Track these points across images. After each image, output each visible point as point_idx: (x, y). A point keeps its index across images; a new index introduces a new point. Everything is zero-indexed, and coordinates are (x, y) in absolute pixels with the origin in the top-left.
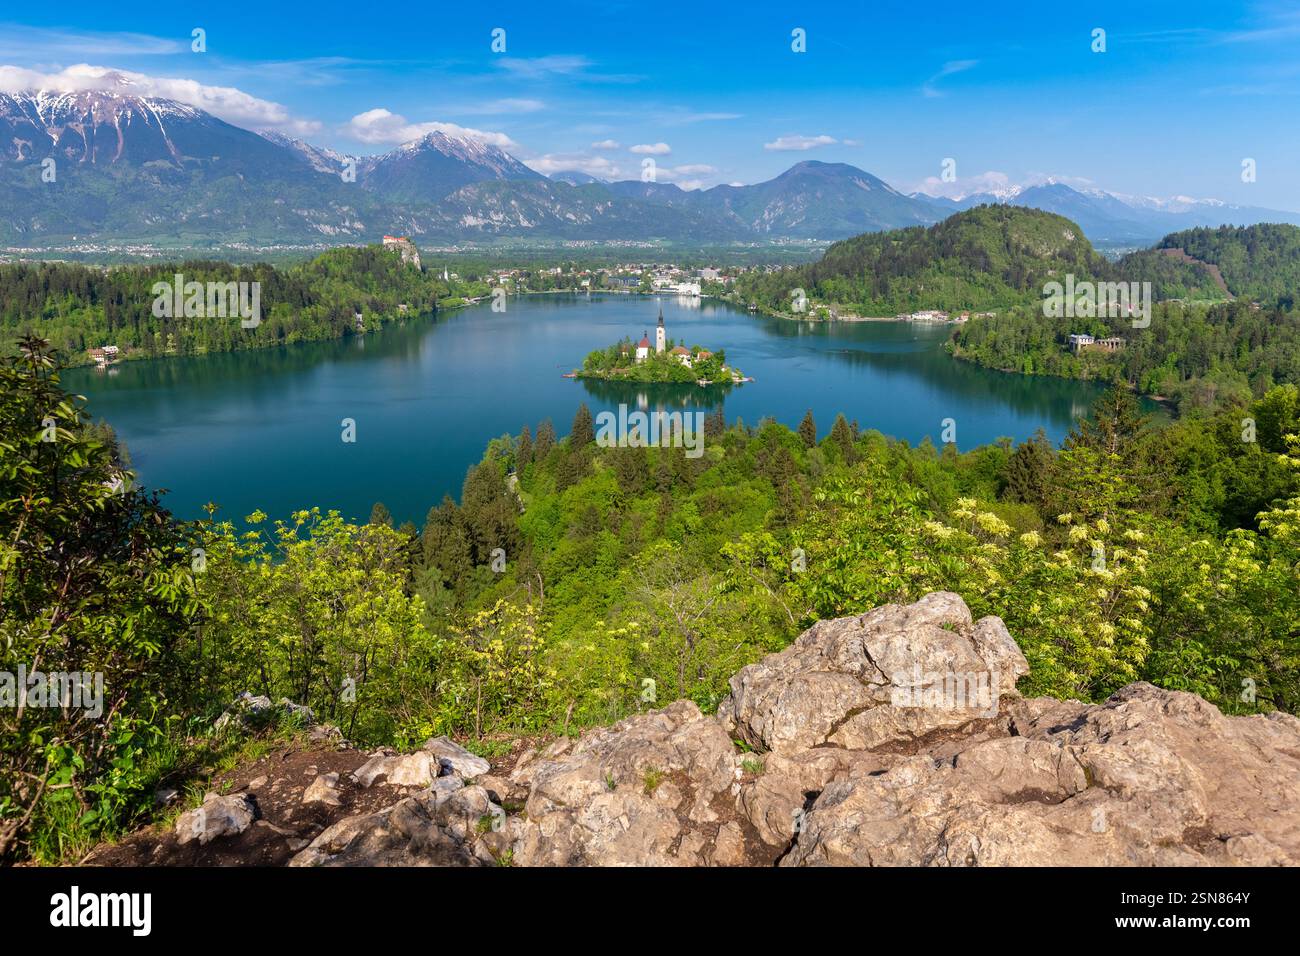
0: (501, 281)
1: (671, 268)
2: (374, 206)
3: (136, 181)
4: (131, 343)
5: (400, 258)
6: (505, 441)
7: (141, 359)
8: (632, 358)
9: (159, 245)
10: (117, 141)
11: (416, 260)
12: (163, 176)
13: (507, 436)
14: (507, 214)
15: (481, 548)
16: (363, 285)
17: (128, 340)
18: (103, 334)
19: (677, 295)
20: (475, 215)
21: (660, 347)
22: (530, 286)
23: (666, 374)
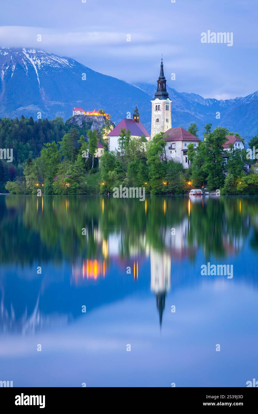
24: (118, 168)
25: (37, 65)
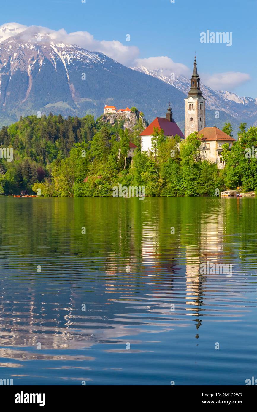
24: (151, 169)
25: (66, 60)
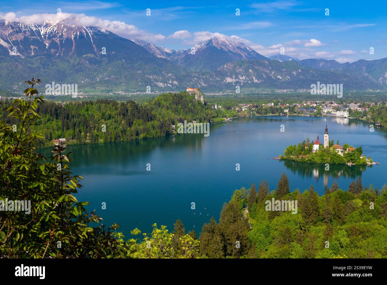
0: (243, 110)
1: (332, 103)
2: (183, 73)
3: (79, 64)
4: (71, 137)
5: (194, 98)
6: (243, 191)
7: (75, 145)
8: (310, 150)
9: (86, 92)
10: (72, 46)
11: (202, 99)
12: (91, 61)
13: (243, 188)
14: (248, 76)
15: (228, 247)
16: (176, 111)
17: (70, 136)
18: (60, 133)
19: (336, 117)
20: (231, 77)
21: (326, 144)
22: (258, 112)
23: (329, 159)
25: (90, 33)
